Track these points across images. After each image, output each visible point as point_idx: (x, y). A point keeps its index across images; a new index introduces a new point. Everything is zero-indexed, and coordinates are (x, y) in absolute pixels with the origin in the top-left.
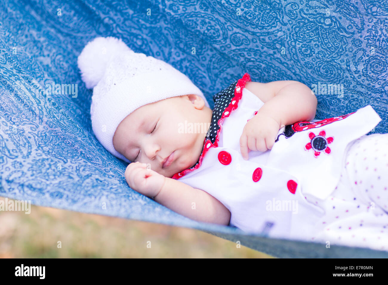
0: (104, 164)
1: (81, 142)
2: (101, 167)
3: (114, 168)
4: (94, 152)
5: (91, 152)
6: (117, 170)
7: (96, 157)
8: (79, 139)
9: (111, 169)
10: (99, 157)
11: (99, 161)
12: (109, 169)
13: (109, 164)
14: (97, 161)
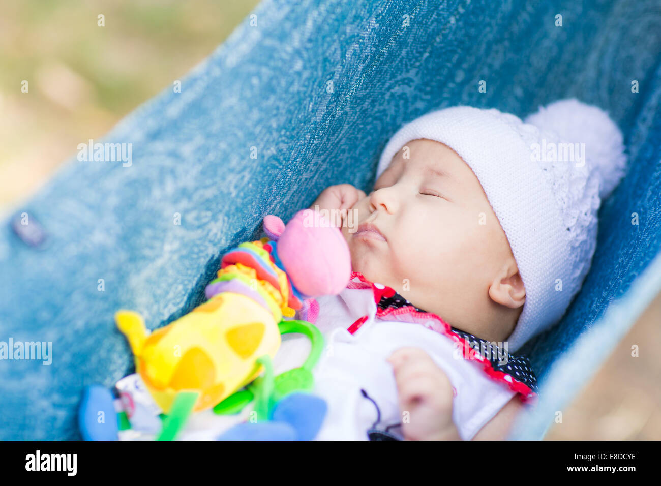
0: (357, 100)
1: (399, 55)
2: (352, 93)
3: (348, 121)
4: (379, 81)
5: (380, 76)
6: (343, 126)
7: (370, 86)
8: (404, 53)
9: (346, 113)
10: (370, 92)
11: (362, 90)
12: (347, 109)
13: (356, 113)
14: (363, 85)
